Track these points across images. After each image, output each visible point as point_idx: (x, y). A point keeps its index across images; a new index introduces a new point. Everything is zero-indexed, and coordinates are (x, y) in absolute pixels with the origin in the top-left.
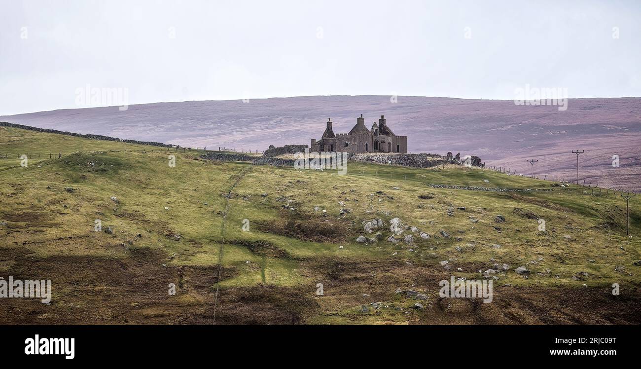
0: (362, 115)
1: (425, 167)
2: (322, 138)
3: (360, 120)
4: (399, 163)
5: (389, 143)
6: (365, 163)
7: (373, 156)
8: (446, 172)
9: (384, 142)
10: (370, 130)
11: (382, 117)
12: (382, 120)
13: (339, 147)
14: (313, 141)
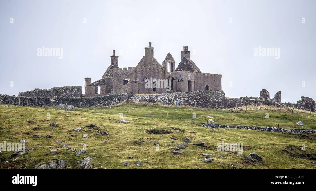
0: (150, 43)
1: (221, 108)
2: (103, 77)
3: (149, 51)
4: (189, 104)
5: (189, 82)
6: (144, 105)
7: (156, 96)
8: (249, 113)
9: (181, 80)
10: (161, 64)
11: (186, 48)
12: (186, 53)
13: (117, 86)
14: (88, 80)
